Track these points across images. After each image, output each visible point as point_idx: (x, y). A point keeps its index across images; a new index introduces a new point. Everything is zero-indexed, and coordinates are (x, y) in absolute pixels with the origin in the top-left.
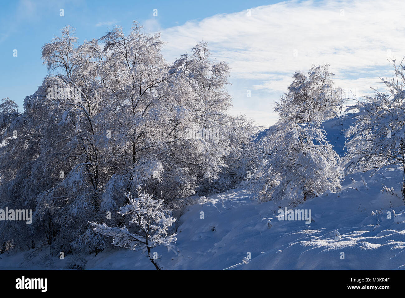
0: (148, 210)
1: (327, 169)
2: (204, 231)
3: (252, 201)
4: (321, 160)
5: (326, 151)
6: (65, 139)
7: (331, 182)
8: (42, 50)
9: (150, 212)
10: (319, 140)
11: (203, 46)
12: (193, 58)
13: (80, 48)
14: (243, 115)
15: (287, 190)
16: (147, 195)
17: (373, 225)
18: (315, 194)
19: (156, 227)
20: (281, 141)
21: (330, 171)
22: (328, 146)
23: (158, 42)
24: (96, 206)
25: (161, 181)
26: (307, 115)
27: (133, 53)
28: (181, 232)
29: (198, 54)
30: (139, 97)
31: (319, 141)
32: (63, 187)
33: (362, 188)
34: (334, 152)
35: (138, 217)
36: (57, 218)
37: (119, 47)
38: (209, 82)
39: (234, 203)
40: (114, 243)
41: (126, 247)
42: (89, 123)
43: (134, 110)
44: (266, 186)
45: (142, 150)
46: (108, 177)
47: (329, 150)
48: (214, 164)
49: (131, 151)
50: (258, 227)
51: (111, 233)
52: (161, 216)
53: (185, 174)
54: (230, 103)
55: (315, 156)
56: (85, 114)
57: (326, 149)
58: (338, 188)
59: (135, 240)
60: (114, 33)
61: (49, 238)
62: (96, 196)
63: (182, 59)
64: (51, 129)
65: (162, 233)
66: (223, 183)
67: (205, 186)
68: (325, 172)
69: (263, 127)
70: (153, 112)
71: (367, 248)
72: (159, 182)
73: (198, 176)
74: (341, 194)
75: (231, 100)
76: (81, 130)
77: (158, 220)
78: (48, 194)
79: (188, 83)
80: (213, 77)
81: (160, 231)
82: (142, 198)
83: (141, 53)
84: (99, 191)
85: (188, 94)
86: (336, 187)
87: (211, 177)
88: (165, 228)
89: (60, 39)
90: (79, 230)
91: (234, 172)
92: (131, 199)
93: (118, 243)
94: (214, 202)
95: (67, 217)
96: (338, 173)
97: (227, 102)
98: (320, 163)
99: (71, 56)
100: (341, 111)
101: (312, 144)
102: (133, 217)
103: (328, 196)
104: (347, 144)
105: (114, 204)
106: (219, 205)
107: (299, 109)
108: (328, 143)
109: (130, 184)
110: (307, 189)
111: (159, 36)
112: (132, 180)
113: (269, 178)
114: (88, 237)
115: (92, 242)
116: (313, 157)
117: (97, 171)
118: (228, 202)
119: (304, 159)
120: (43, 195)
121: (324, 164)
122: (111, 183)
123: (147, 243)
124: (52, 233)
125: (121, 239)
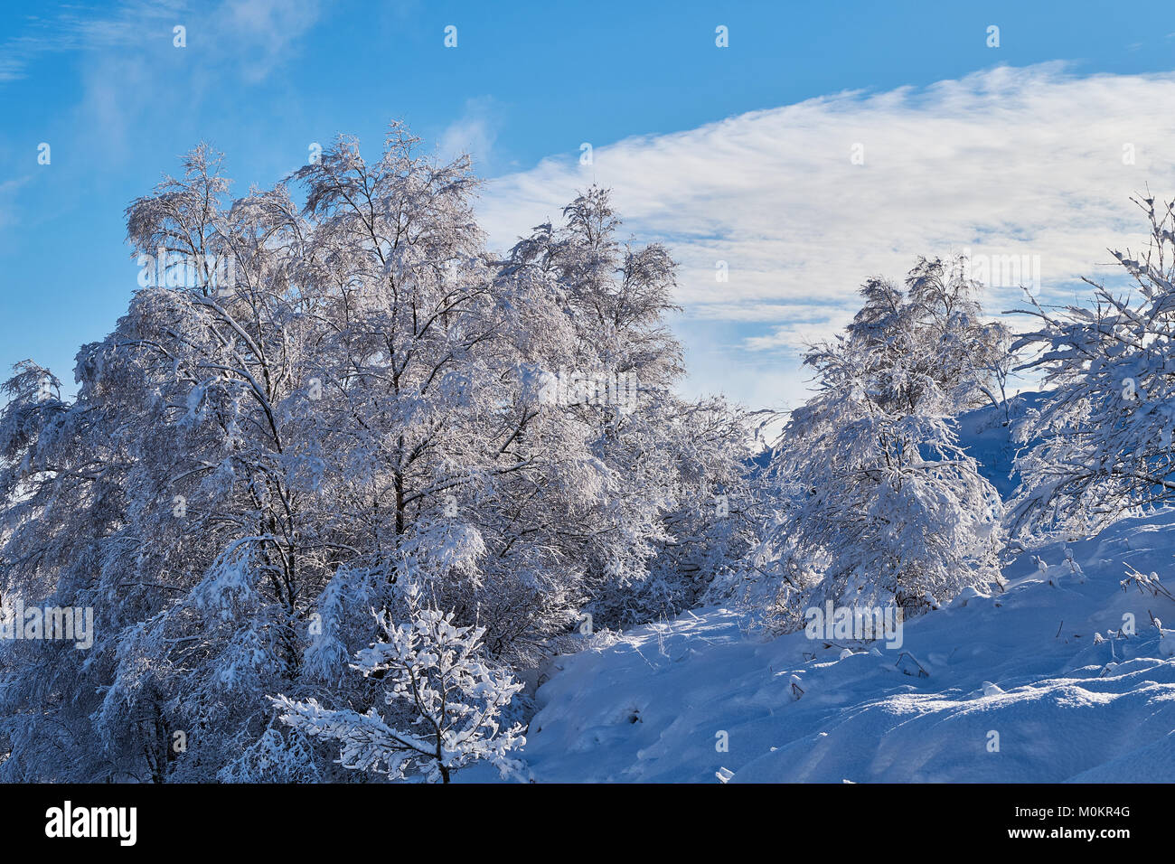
0: (440, 657)
1: (962, 529)
2: (607, 722)
3: (745, 634)
4: (943, 502)
5: (960, 477)
6: (198, 468)
7: (974, 566)
8: (128, 217)
9: (446, 663)
10: (938, 445)
11: (596, 201)
12: (567, 236)
13: (238, 208)
14: (718, 396)
15: (848, 592)
16: (436, 615)
17: (1099, 667)
18: (928, 603)
19: (465, 709)
20: (826, 451)
21: (973, 537)
22: (965, 464)
23: (462, 181)
24: (290, 662)
25: (480, 585)
26: (901, 372)
27: (391, 215)
28: (540, 730)
29: (581, 223)
30: (411, 341)
31: (937, 448)
32: (191, 608)
33: (1067, 582)
34: (984, 479)
35: (410, 677)
36: (178, 699)
37: (352, 199)
38: (616, 302)
39: (695, 641)
40: (343, 760)
41: (380, 771)
42: (266, 422)
43: (396, 378)
44: (785, 589)
45: (422, 495)
46: (324, 579)
47: (968, 476)
48: (635, 532)
49: (390, 500)
50: (762, 697)
51: (333, 726)
52: (477, 675)
53: (549, 563)
54: (679, 364)
55: (926, 491)
56: (254, 395)
57: (959, 473)
58: (996, 586)
59: (405, 746)
60: (335, 158)
61: (155, 767)
62: (290, 634)
63: (536, 238)
64: (154, 440)
65: (483, 725)
66: (661, 595)
67: (608, 603)
68: (957, 539)
69: (772, 411)
70: (450, 383)
71: (1077, 702)
72: (474, 586)
73: (589, 571)
74: (1006, 597)
75: (680, 354)
76: (242, 441)
77: (470, 688)
78: (150, 631)
79: (554, 297)
80: (627, 290)
81: (477, 718)
82: (422, 624)
83: (414, 212)
84: (301, 617)
85: (555, 328)
86: (990, 581)
87: (625, 572)
88: (492, 711)
89: (178, 184)
90: (242, 733)
91: (693, 562)
92: (388, 625)
93: (356, 759)
94: (636, 642)
95: (205, 695)
96: (996, 543)
97: (669, 361)
98: (942, 511)
99: (213, 230)
100: (1002, 384)
101: (918, 460)
102: (397, 680)
103: (967, 606)
104: (1022, 463)
105: (342, 654)
106: (650, 649)
107: (878, 358)
108: (963, 454)
109: (390, 593)
110: (907, 590)
111: (466, 163)
112: (394, 582)
113: (795, 566)
114: (267, 752)
115: (279, 766)
116: (919, 494)
117: (292, 560)
118: (676, 641)
119: (893, 503)
120: (135, 631)
121: (954, 515)
122: (333, 592)
123: (439, 756)
124: (166, 751)
125: (363, 747)
